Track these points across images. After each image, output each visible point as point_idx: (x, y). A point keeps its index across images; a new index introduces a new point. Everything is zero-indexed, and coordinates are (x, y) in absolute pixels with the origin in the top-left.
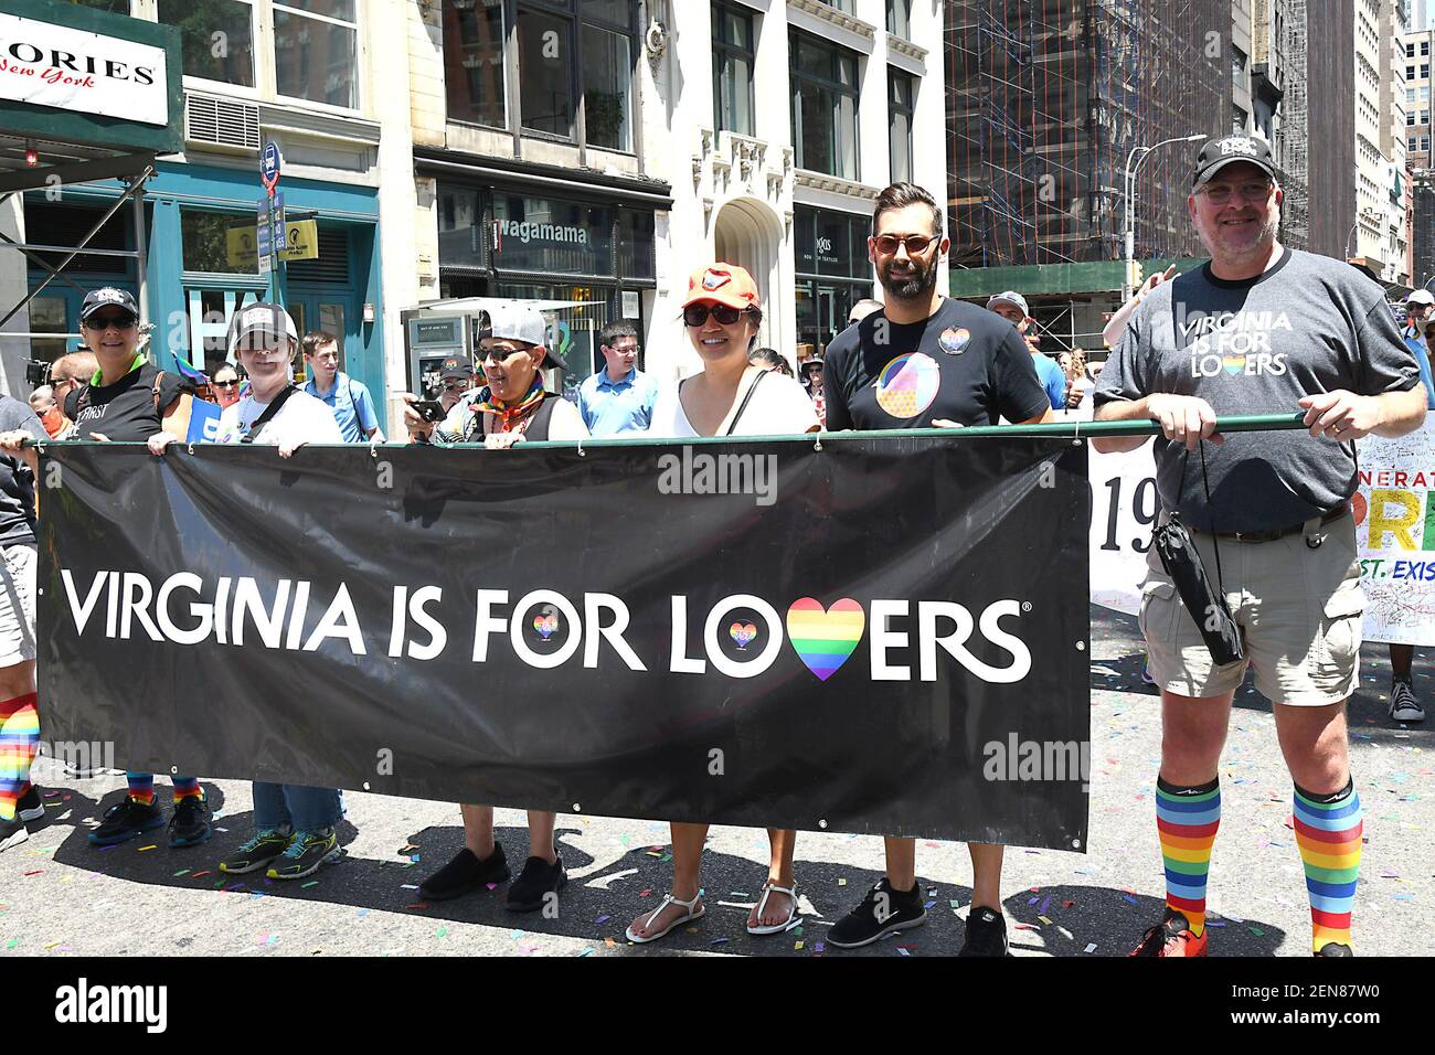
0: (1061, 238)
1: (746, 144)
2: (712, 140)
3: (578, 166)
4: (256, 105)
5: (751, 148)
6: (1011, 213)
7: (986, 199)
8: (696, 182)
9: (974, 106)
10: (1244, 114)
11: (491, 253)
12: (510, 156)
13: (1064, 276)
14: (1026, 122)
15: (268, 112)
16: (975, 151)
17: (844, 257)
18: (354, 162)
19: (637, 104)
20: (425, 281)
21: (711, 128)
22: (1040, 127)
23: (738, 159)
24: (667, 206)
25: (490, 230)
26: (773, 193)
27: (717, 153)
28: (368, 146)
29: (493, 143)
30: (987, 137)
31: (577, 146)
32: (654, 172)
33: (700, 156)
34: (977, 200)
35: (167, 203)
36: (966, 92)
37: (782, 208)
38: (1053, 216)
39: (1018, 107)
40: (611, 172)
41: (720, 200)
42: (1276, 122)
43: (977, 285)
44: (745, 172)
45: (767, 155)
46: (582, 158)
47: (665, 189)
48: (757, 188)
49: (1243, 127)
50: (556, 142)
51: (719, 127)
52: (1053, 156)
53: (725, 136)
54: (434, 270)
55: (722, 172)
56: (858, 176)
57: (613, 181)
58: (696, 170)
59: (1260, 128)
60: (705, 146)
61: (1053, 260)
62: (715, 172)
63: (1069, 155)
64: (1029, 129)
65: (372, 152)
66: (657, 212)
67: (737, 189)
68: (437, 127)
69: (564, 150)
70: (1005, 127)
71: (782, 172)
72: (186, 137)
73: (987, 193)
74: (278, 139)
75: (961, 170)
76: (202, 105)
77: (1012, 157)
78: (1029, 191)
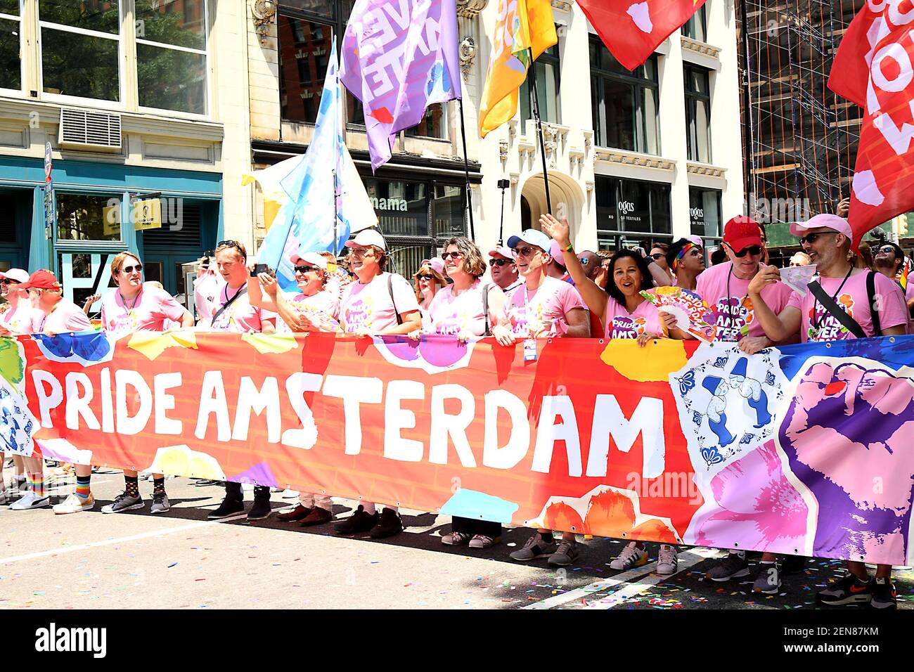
1: (549, 129)
2: (518, 128)
3: (398, 152)
4: (119, 114)
5: (553, 132)
6: (819, 176)
7: (798, 165)
8: (503, 160)
9: (787, 91)
14: (830, 102)
15: (129, 119)
16: (788, 128)
17: (645, 219)
18: (202, 154)
20: (261, 243)
21: (517, 117)
22: (841, 106)
24: (478, 180)
26: (576, 168)
27: (524, 137)
28: (214, 142)
30: (797, 116)
33: (507, 140)
34: (791, 167)
36: (780, 80)
37: (585, 180)
39: (823, 90)
40: (427, 155)
41: (525, 174)
44: (548, 152)
45: (569, 137)
46: (402, 145)
47: (475, 168)
51: (526, 115)
52: (853, 128)
53: (531, 124)
55: (526, 154)
56: (659, 152)
57: (428, 162)
58: (503, 152)
60: (512, 132)
62: (521, 153)
64: (832, 107)
65: (217, 147)
66: (470, 185)
68: (271, 125)
70: (812, 105)
71: (583, 151)
72: (61, 140)
73: (799, 161)
74: (137, 140)
75: (778, 142)
76: (74, 117)
77: (819, 131)
78: (833, 159)
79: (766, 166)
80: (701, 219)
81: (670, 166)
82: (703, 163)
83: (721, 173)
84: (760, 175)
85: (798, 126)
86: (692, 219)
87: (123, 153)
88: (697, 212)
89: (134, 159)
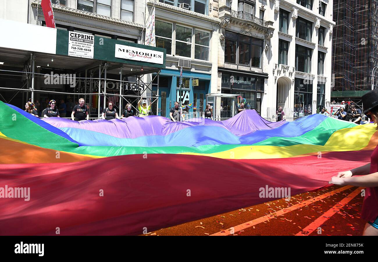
0: (361, 85)
1: (285, 67)
2: (277, 66)
3: (250, 70)
4: (190, 60)
5: (286, 67)
6: (349, 80)
7: (344, 77)
8: (274, 73)
9: (342, 59)
11: (231, 86)
12: (236, 69)
13: (361, 93)
14: (354, 62)
15: (192, 62)
16: (342, 68)
17: (306, 89)
18: (207, 70)
19: (262, 59)
20: (218, 90)
21: (277, 63)
22: (357, 62)
23: (283, 69)
24: (267, 78)
26: (290, 76)
27: (279, 68)
28: (210, 67)
29: (233, 66)
30: (345, 65)
31: (249, 67)
32: (264, 72)
33: (275, 69)
34: (342, 77)
35: (175, 76)
36: (341, 56)
37: (292, 78)
38: (359, 81)
39: (352, 59)
40: (256, 71)
41: (278, 77)
44: (284, 72)
45: (289, 68)
46: (251, 69)
47: (267, 75)
48: (287, 75)
50: (245, 66)
51: (279, 63)
52: (359, 68)
53: (280, 65)
54: (220, 88)
55: (279, 72)
56: (310, 73)
57: (256, 73)
58: (273, 71)
61: (359, 90)
62: (278, 72)
63: (363, 68)
64: (354, 63)
65: (210, 68)
66: (265, 79)
67: (282, 75)
68: (222, 63)
69: (247, 68)
70: (349, 63)
71: (292, 72)
72: (178, 66)
73: (344, 76)
74: (194, 66)
75: (339, 71)
76: (181, 60)
77: (350, 69)
78: (354, 76)
80: (319, 89)
81: (313, 76)
83: (326, 78)
85: (344, 67)
86: (317, 89)
87: (191, 69)
88: (319, 88)
89: (193, 70)
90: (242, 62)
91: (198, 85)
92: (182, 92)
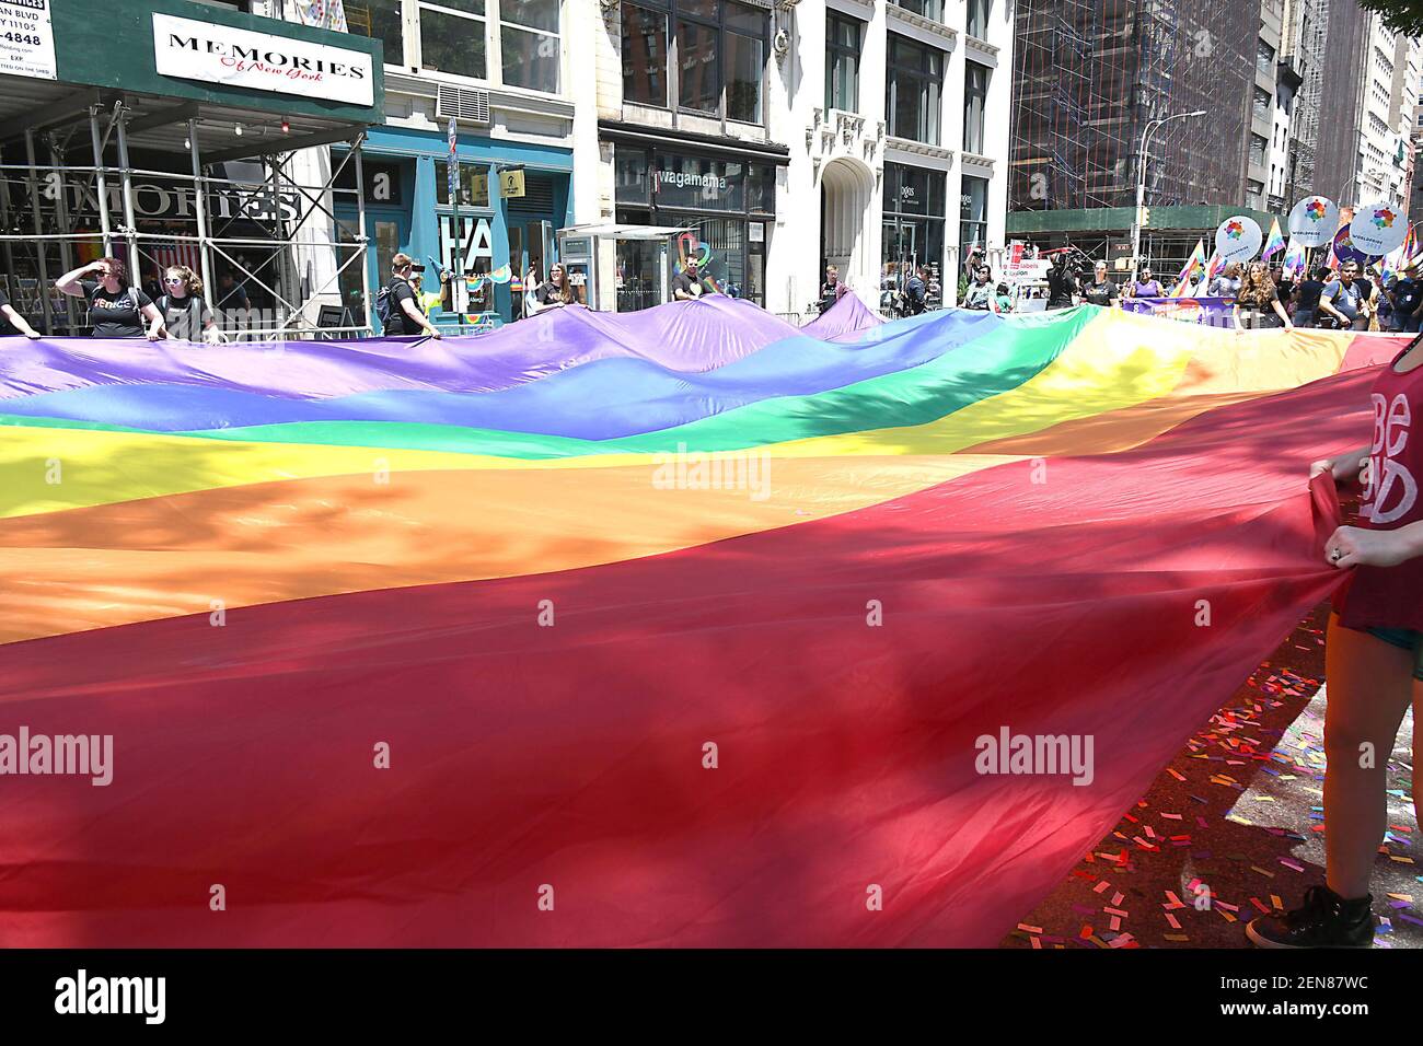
0: (1104, 189)
1: (848, 119)
2: (822, 115)
3: (720, 134)
4: (487, 92)
5: (852, 121)
6: (1068, 170)
7: (1051, 159)
8: (808, 145)
9: (1046, 90)
10: (1269, 96)
11: (654, 195)
12: (670, 127)
13: (1103, 217)
14: (1085, 102)
15: (495, 96)
16: (1045, 124)
17: (923, 204)
18: (556, 130)
19: (767, 89)
20: (604, 213)
21: (821, 105)
22: (1095, 106)
23: (842, 129)
24: (786, 163)
25: (653, 178)
26: (868, 154)
27: (826, 125)
28: (566, 120)
29: (657, 116)
30: (1054, 114)
31: (719, 120)
32: (777, 138)
33: (812, 127)
34: (1044, 161)
35: (426, 158)
36: (1042, 80)
37: (875, 165)
38: (1100, 173)
39: (1080, 91)
40: (745, 138)
41: (826, 159)
42: (1295, 102)
43: (1039, 223)
44: (846, 139)
45: (864, 126)
46: (724, 127)
47: (785, 151)
48: (856, 150)
49: (1267, 106)
50: (704, 117)
51: (829, 104)
52: (1102, 127)
53: (833, 113)
54: (611, 206)
55: (828, 140)
56: (938, 142)
57: (745, 145)
58: (808, 137)
59: (1281, 107)
60: (817, 119)
61: (1097, 205)
62: (824, 140)
63: (1114, 127)
64: (1086, 107)
65: (569, 124)
66: (778, 167)
67: (840, 151)
68: (614, 104)
69: (710, 124)
70: (1069, 106)
71: (876, 140)
72: (438, 114)
73: (1051, 155)
74: (502, 115)
75: (1034, 138)
76: (449, 92)
77: (1073, 128)
78: (1082, 154)
79: (1022, 159)
80: (968, 205)
81: (948, 156)
82: (974, 153)
83: (990, 163)
84: (1016, 166)
85: (1053, 124)
86: (962, 204)
87: (490, 127)
88: (968, 199)
89: (499, 132)
90: (693, 99)
91: (522, 193)
92: (462, 223)
